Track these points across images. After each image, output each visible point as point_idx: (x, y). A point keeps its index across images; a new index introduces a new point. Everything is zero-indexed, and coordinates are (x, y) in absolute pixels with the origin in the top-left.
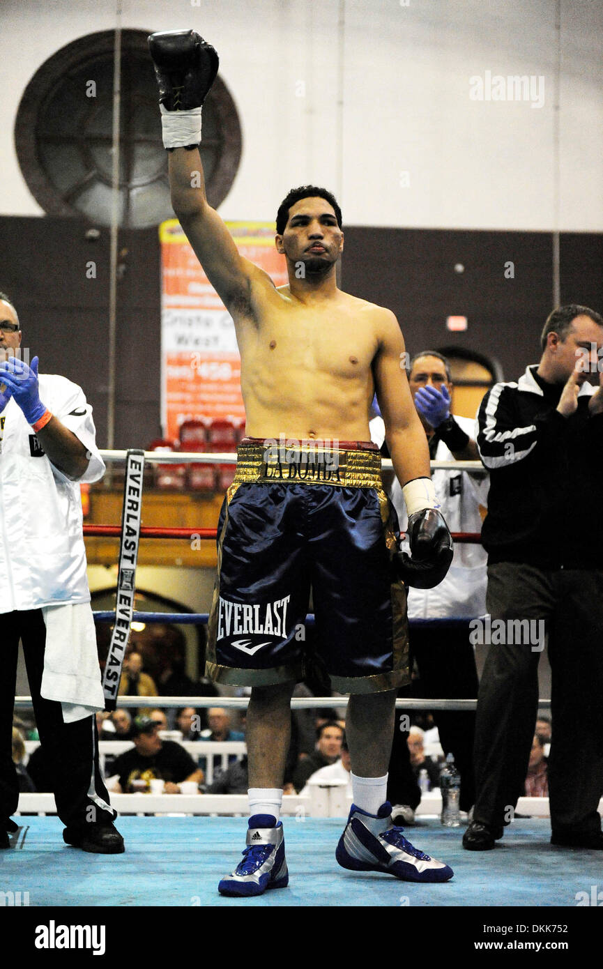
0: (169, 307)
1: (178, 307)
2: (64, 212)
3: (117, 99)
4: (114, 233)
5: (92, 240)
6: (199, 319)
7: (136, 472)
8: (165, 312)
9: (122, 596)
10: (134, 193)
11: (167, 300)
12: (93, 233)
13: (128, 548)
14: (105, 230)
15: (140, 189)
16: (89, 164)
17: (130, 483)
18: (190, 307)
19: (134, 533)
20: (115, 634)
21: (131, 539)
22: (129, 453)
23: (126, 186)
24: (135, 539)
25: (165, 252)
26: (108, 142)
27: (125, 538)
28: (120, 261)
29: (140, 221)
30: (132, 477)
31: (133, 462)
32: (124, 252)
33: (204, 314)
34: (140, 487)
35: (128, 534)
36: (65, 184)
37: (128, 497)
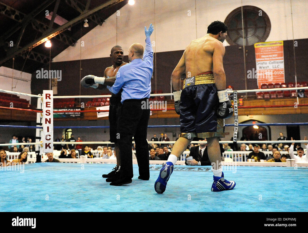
0: (258, 61)
1: (259, 61)
2: (234, 44)
3: (243, 20)
4: (244, 47)
5: (240, 49)
6: (264, 63)
7: (235, 95)
8: (256, 62)
9: (235, 121)
10: (248, 39)
11: (257, 60)
12: (240, 48)
13: (235, 111)
14: (242, 47)
15: (249, 38)
16: (238, 34)
17: (234, 97)
18: (262, 61)
19: (236, 107)
20: (235, 129)
21: (236, 109)
22: (234, 91)
23: (246, 37)
24: (237, 109)
25: (255, 50)
26: (241, 29)
27: (235, 109)
28: (246, 53)
29: (250, 44)
30: (235, 96)
31: (235, 93)
32: (247, 51)
33: (265, 62)
34: (236, 98)
35: (235, 108)
36: (233, 39)
37: (234, 100)
